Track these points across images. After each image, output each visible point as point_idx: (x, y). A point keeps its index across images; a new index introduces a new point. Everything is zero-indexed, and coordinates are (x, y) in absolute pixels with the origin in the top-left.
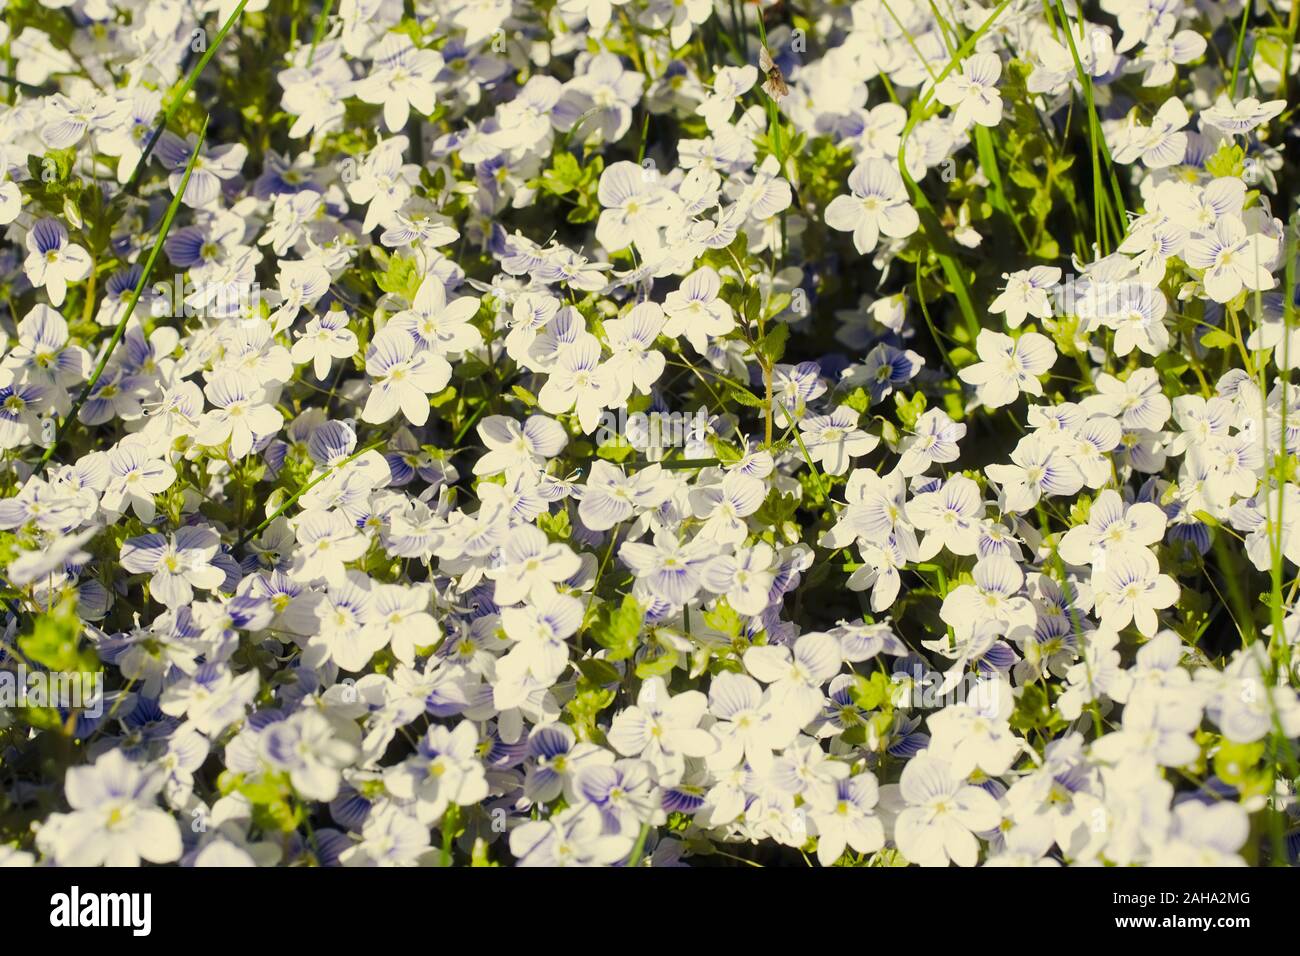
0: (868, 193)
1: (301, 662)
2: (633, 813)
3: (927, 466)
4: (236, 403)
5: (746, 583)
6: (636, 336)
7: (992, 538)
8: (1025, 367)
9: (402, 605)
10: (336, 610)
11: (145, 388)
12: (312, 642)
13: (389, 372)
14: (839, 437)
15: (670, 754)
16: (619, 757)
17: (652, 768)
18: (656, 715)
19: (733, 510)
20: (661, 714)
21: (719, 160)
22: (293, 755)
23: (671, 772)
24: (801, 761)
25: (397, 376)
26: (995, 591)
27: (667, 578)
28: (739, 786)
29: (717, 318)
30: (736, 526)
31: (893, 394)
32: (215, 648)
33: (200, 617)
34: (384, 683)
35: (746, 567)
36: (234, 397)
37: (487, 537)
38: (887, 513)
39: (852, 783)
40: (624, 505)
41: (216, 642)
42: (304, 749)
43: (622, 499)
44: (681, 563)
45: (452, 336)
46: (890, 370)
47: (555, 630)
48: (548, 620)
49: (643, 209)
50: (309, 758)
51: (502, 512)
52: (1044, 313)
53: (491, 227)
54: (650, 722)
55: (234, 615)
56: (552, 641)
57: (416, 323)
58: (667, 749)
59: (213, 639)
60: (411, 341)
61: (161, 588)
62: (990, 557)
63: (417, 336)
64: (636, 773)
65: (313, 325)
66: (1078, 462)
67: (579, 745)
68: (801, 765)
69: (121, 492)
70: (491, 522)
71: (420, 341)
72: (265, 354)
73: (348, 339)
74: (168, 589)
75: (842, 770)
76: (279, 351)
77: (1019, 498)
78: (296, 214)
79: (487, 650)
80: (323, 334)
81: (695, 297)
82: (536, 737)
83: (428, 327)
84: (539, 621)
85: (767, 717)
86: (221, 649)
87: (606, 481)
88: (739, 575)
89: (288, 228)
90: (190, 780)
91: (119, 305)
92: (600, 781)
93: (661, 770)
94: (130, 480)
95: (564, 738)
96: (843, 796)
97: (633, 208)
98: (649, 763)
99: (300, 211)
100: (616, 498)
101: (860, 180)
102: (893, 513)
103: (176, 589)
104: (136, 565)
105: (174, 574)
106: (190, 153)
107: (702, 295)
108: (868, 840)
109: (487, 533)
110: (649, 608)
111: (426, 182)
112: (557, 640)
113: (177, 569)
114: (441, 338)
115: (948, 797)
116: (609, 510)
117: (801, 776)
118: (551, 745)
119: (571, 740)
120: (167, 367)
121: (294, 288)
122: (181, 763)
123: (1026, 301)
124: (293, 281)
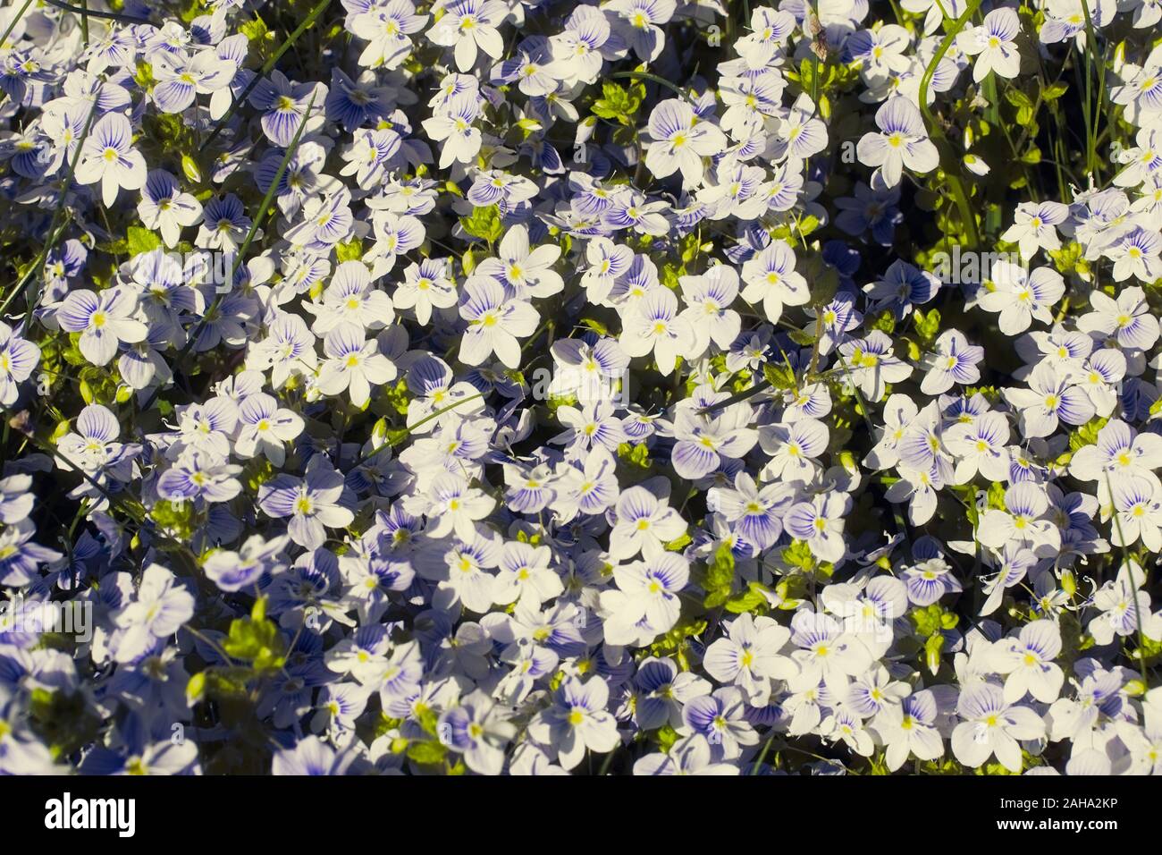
0: (893, 129)
1: (433, 605)
2: (733, 737)
3: (950, 385)
4: (351, 354)
5: (825, 530)
6: (712, 294)
7: (1020, 464)
8: (1037, 298)
9: (528, 562)
10: (461, 557)
11: (244, 312)
12: (442, 585)
13: (482, 317)
14: (875, 362)
15: (760, 679)
16: (716, 685)
17: (744, 692)
18: (746, 646)
19: (800, 450)
20: (750, 645)
21: (761, 99)
22: (466, 735)
23: (759, 694)
24: (872, 685)
25: (490, 321)
26: (1023, 514)
27: (752, 524)
28: (814, 700)
29: (794, 290)
30: (803, 465)
31: (913, 311)
32: (368, 606)
33: (347, 574)
34: (507, 620)
35: (823, 515)
36: (349, 347)
37: (597, 494)
38: (929, 445)
39: (915, 699)
40: (711, 454)
41: (369, 600)
42: (474, 730)
43: (708, 449)
44: (762, 508)
45: (537, 281)
46: (909, 289)
47: (666, 584)
48: (658, 575)
49: (689, 142)
50: (479, 739)
51: (607, 467)
52: (1053, 246)
53: (542, 144)
54: (741, 652)
55: (380, 573)
56: (665, 594)
57: (503, 269)
58: (757, 675)
59: (364, 596)
60: (500, 289)
61: (298, 530)
62: (1019, 484)
63: (504, 281)
64: (732, 698)
65: (411, 271)
66: (1087, 391)
67: (681, 674)
68: (872, 689)
69: (253, 439)
70: (598, 478)
71: (510, 289)
72: (366, 298)
73: (448, 290)
74: (304, 530)
75: (904, 689)
76: (380, 294)
77: (1039, 425)
78: (376, 149)
79: (592, 585)
80: (423, 284)
81: (771, 269)
82: (644, 669)
83: (514, 274)
84: (649, 577)
85: (844, 648)
86: (372, 609)
87: (692, 429)
88: (818, 523)
89: (370, 164)
90: (353, 726)
91: (218, 233)
92: (703, 710)
93: (751, 692)
94: (261, 428)
95: (668, 667)
96: (907, 710)
97: (680, 140)
98: (740, 687)
99: (380, 147)
100: (703, 448)
101: (885, 118)
102: (934, 444)
103: (311, 530)
104: (273, 509)
105: (307, 516)
106: (277, 94)
107: (778, 266)
108: (929, 750)
109: (597, 489)
110: (733, 545)
111: (493, 118)
112: (668, 593)
113: (310, 511)
114: (528, 284)
115: (998, 712)
116: (698, 459)
117: (873, 699)
118: (657, 676)
119: (674, 670)
120: (264, 293)
121: (389, 233)
122: (343, 710)
123: (1037, 236)
124: (387, 224)
